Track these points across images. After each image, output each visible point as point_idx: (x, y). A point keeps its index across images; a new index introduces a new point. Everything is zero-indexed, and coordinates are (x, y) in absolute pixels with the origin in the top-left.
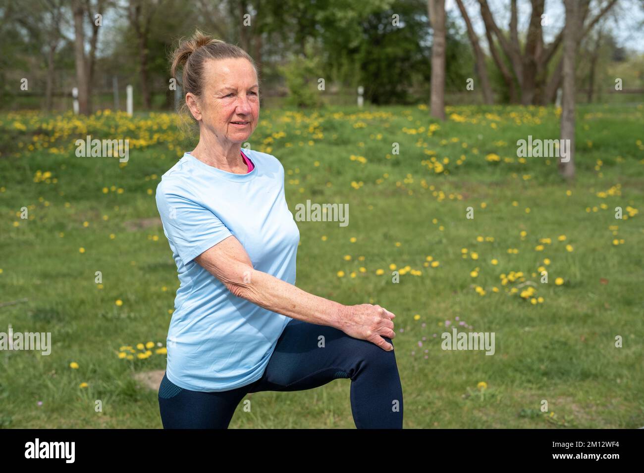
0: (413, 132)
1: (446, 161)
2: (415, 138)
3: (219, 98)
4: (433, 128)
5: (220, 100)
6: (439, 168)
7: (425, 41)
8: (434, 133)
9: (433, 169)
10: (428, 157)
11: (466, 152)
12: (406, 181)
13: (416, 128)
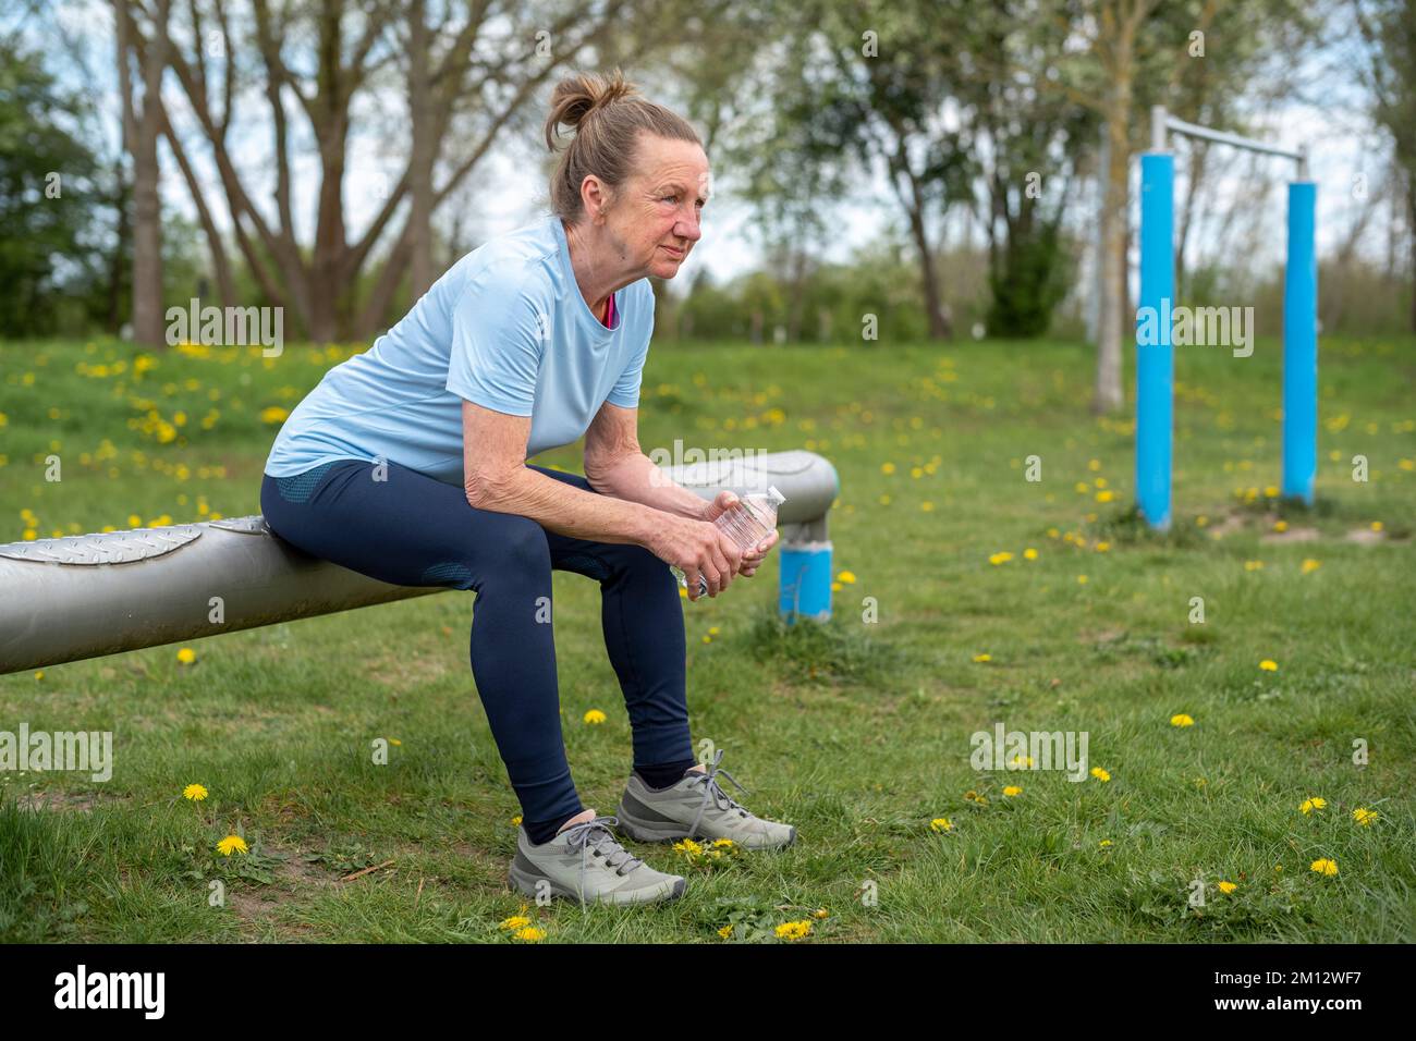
0: (100, 371)
1: (180, 419)
2: (110, 382)
3: (654, 200)
4: (143, 363)
5: (654, 204)
6: (167, 433)
7: (89, 231)
8: (147, 375)
9: (155, 435)
10: (144, 414)
11: (219, 405)
12: (100, 456)
13: (109, 364)
